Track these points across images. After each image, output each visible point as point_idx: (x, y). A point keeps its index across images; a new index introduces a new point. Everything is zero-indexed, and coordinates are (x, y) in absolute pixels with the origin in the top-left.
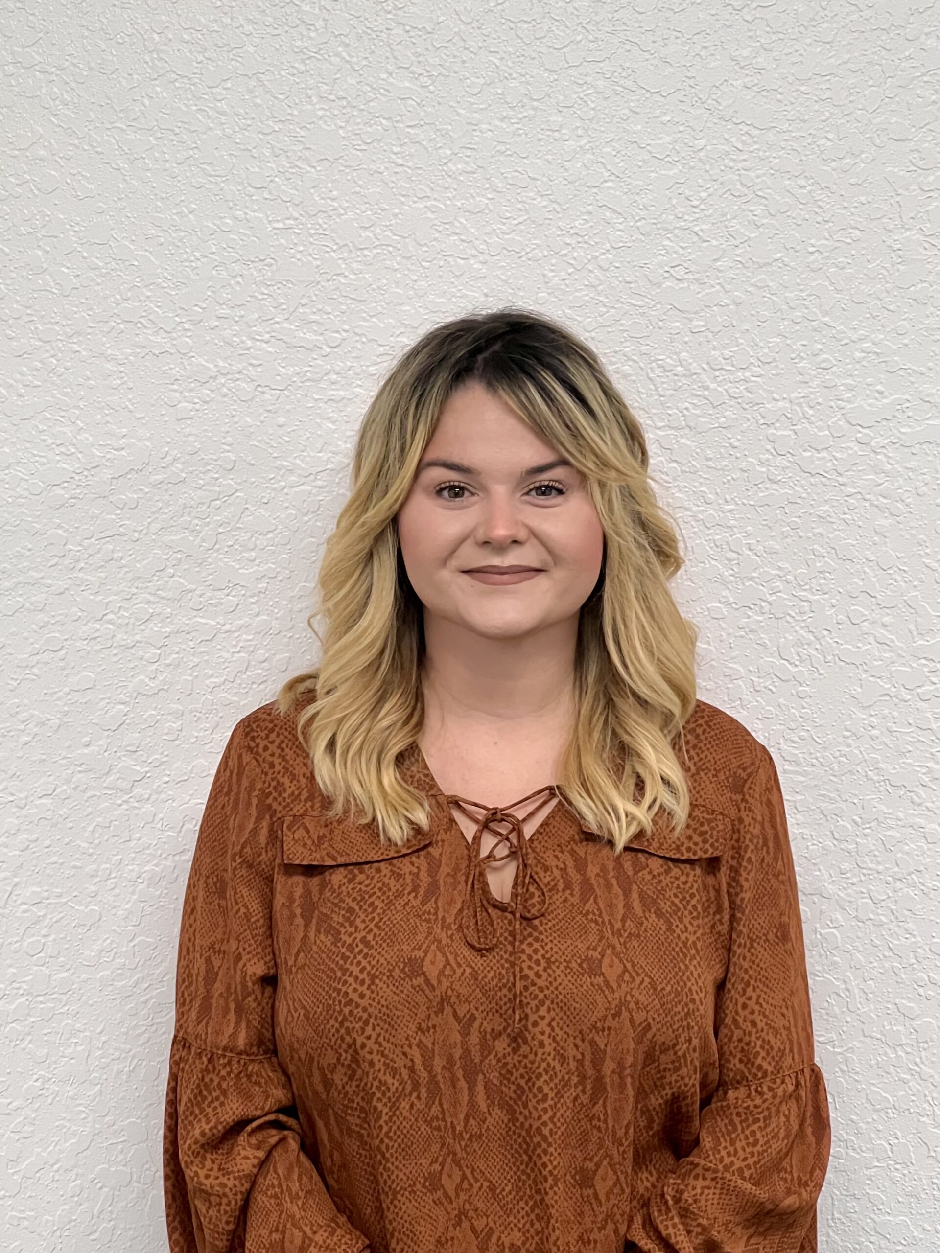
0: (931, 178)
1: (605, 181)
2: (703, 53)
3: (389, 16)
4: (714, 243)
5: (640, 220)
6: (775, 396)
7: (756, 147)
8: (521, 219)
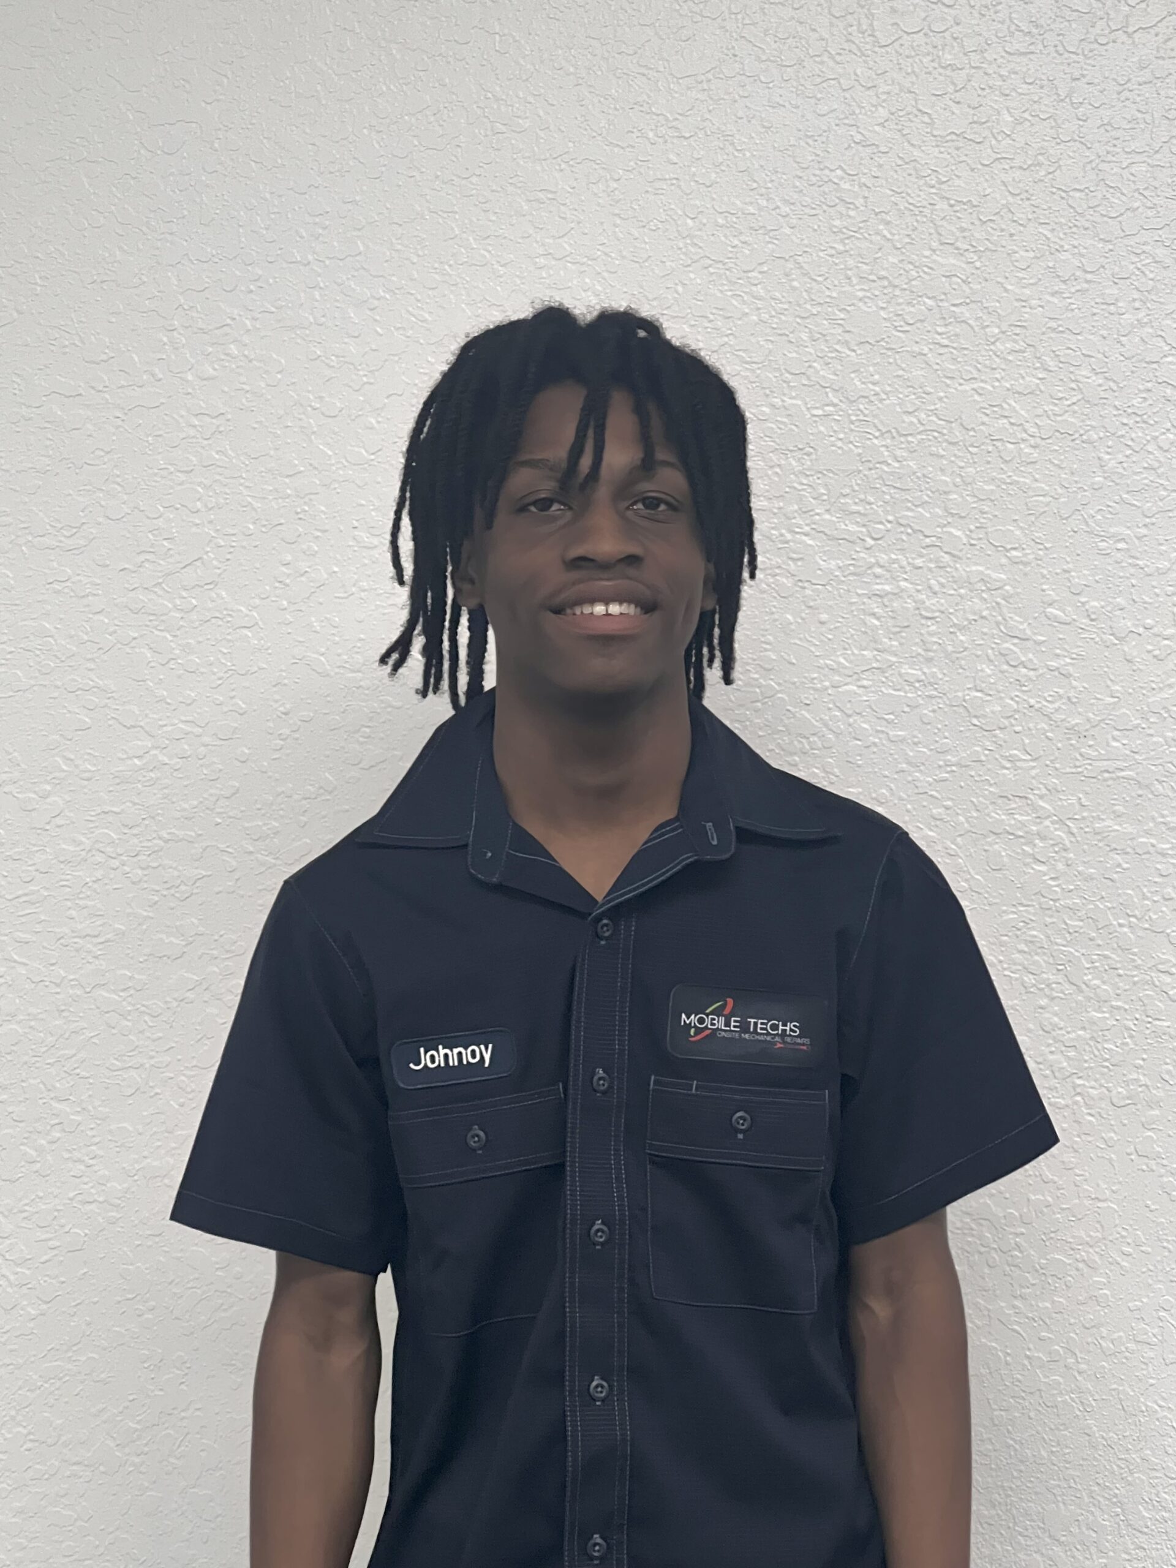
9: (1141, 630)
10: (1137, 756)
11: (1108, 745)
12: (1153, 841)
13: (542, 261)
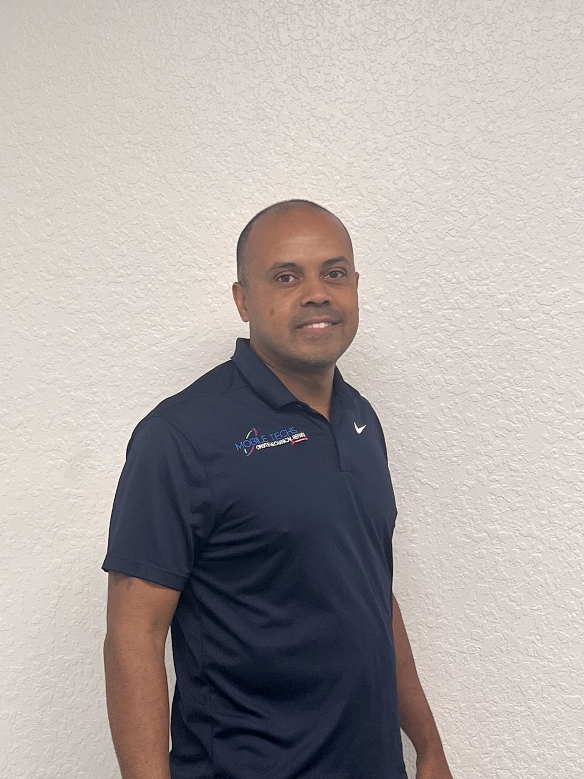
0: (577, 182)
1: (416, 189)
2: (462, 125)
3: (308, 113)
4: (470, 217)
5: (433, 207)
6: (502, 291)
7: (490, 169)
8: (375, 209)
9: (406, 315)
10: (405, 373)
11: (392, 367)
12: (413, 412)
13: (126, 145)
